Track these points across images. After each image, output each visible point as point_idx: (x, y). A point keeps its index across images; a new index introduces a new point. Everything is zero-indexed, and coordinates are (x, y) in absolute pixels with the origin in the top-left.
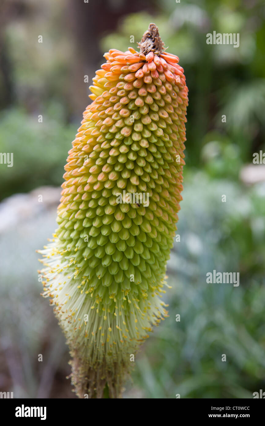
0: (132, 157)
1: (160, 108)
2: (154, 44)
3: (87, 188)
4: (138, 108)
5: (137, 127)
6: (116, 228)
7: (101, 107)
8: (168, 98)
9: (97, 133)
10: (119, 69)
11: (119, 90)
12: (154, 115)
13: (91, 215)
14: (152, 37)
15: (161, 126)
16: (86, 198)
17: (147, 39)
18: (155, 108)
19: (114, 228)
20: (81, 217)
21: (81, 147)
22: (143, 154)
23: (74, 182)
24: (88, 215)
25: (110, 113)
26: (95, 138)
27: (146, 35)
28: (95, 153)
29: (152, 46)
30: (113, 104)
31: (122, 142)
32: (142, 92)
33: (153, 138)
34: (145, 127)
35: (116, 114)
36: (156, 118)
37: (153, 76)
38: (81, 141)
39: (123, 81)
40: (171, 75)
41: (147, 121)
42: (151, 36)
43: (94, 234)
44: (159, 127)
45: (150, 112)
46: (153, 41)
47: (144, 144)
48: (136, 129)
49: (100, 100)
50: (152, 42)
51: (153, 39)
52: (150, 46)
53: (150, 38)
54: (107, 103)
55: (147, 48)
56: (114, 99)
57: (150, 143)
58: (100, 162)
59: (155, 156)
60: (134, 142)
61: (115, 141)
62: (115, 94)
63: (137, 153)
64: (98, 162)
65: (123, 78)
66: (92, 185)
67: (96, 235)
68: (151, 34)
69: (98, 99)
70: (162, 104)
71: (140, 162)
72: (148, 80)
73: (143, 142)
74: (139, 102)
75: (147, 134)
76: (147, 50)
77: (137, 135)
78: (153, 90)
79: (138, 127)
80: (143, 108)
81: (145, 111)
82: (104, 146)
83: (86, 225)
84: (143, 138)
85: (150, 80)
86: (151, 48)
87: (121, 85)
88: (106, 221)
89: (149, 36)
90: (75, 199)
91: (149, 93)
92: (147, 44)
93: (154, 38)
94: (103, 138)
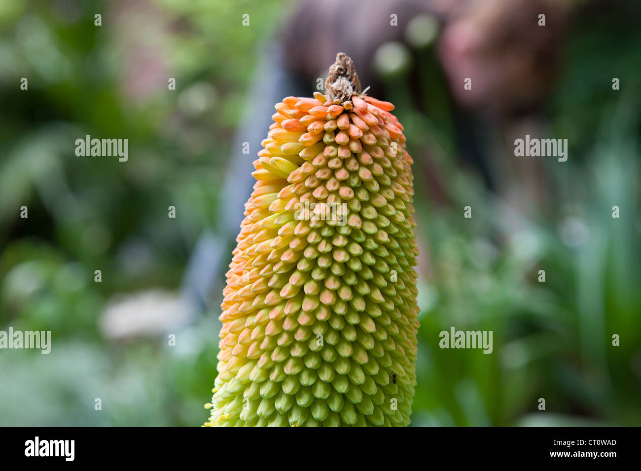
0: (370, 260)
1: (393, 179)
2: (352, 84)
3: (303, 320)
4: (363, 184)
5: (369, 213)
6: (360, 377)
7: (301, 188)
8: (399, 163)
9: (305, 230)
10: (322, 127)
11: (329, 159)
12: (388, 191)
13: (316, 362)
14: (348, 73)
15: (399, 206)
16: (305, 336)
17: (340, 77)
18: (388, 182)
19: (357, 377)
20: (296, 370)
21: (276, 256)
22: (384, 253)
23: (277, 314)
24: (311, 363)
25: (324, 196)
26: (304, 238)
27: (337, 72)
28: (308, 263)
29: (351, 88)
30: (323, 182)
31: (350, 238)
32: (366, 158)
33: (393, 227)
34: (379, 210)
35: (333, 197)
36: (392, 197)
37: (376, 133)
38: (275, 247)
39: (335, 144)
40: (396, 129)
41: (381, 201)
42: (345, 73)
43: (324, 395)
44: (396, 209)
45: (383, 187)
46: (350, 80)
47: (384, 237)
48: (366, 216)
49: (297, 178)
50: (348, 81)
51: (350, 77)
52: (348, 88)
53: (344, 75)
54: (313, 182)
55: (346, 91)
56: (325, 173)
57: (390, 236)
58: (321, 274)
59: (398, 253)
60: (368, 235)
61: (341, 238)
62: (326, 166)
63: (374, 253)
64: (317, 275)
65: (331, 140)
66: (313, 314)
67: (327, 396)
68: (345, 70)
69: (294, 177)
70: (394, 174)
71: (381, 265)
72: (371, 140)
73: (382, 235)
74: (365, 174)
75: (385, 222)
76: (347, 94)
77: (372, 225)
78: (380, 154)
79: (371, 213)
80: (371, 183)
81: (375, 187)
82: (324, 247)
83: (308, 382)
84: (379, 228)
85: (375, 140)
86: (352, 91)
87: (332, 151)
88: (343, 369)
89: (342, 73)
90: (281, 342)
91: (375, 160)
92: (343, 86)
93: (350, 75)
94: (318, 236)
